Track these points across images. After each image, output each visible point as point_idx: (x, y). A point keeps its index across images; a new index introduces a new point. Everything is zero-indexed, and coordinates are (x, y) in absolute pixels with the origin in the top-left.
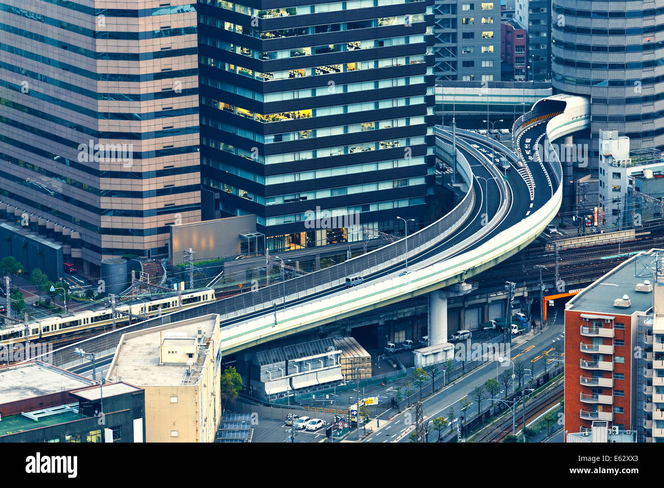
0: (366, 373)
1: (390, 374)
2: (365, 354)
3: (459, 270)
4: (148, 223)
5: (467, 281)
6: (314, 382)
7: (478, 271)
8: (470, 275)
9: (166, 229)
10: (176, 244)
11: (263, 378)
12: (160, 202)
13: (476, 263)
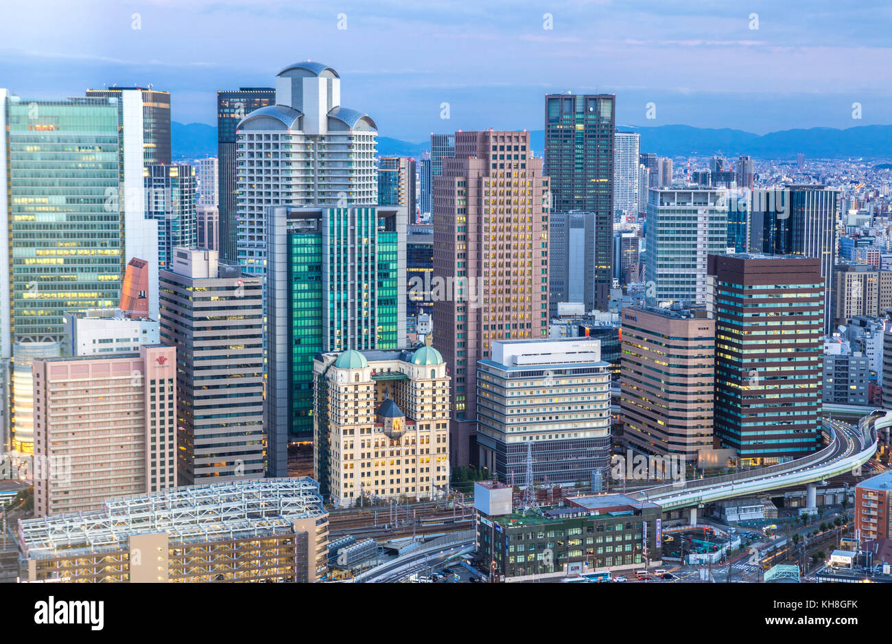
0: (775, 516)
1: (786, 518)
2: (775, 508)
3: (821, 474)
4: (689, 448)
5: (825, 480)
6: (750, 518)
7: (831, 476)
8: (827, 477)
9: (697, 452)
10: (700, 458)
11: (726, 513)
12: (695, 440)
13: (830, 472)
